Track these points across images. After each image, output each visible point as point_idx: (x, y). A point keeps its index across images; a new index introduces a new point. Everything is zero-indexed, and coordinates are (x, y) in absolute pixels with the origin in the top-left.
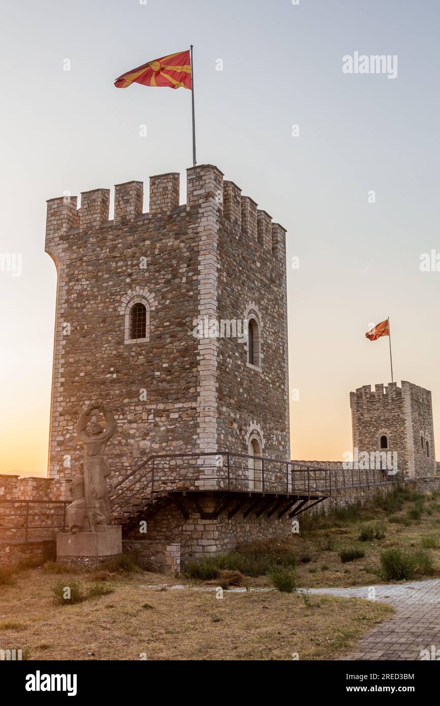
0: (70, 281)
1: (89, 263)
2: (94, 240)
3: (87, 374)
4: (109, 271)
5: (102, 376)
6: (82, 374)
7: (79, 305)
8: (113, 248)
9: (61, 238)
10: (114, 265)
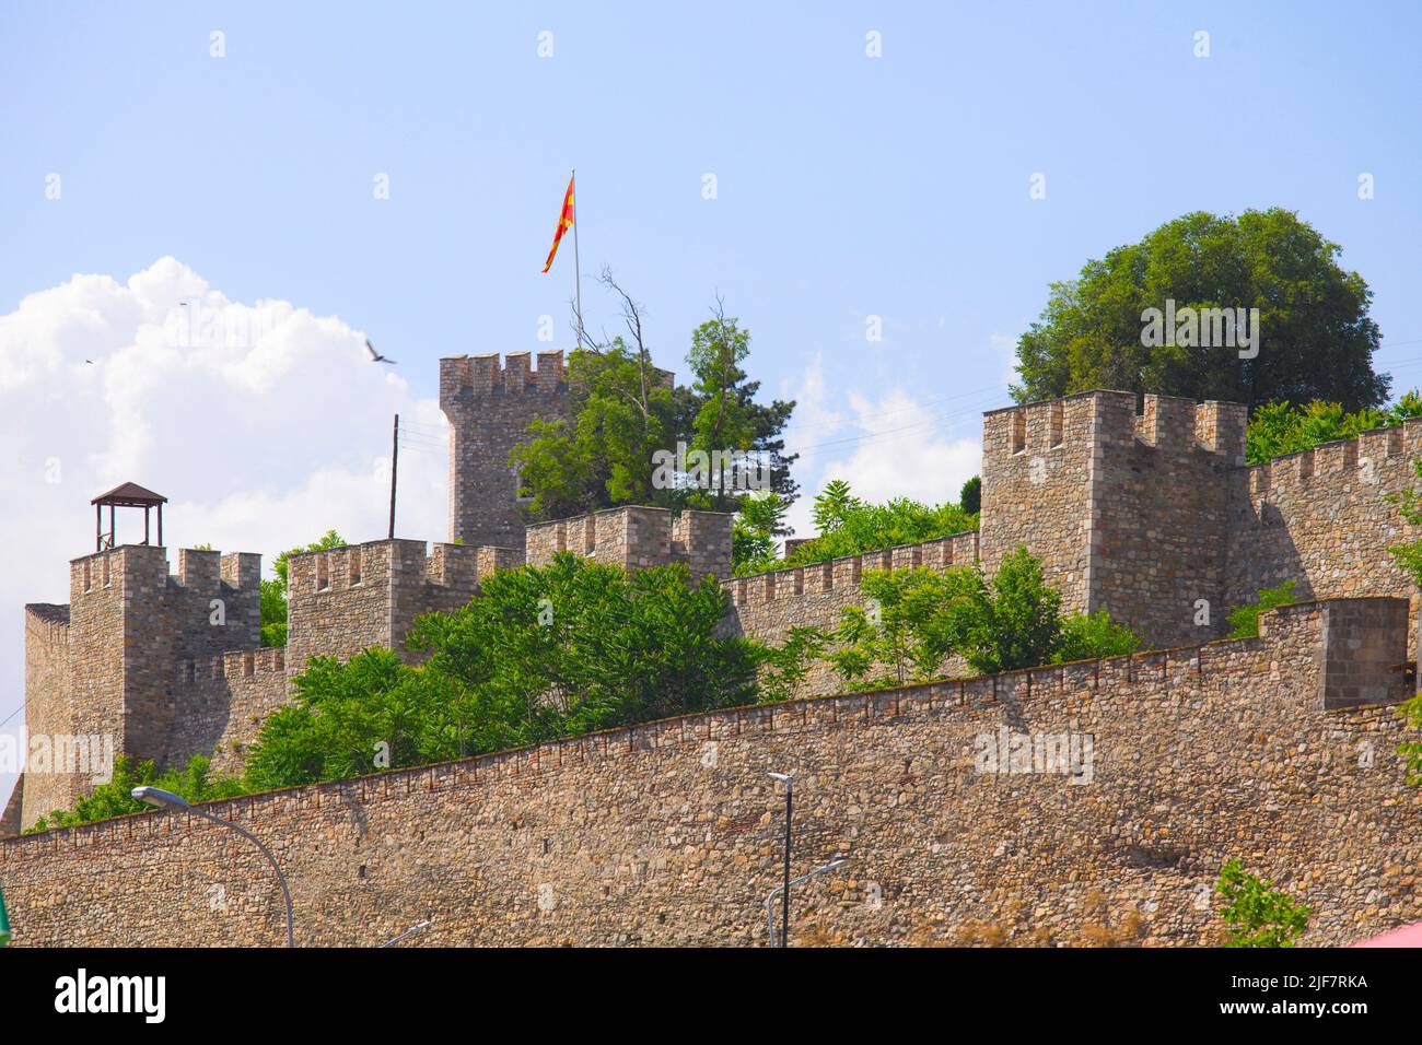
0: (466, 440)
1: (482, 426)
2: (487, 405)
3: (483, 525)
4: (501, 436)
5: (497, 528)
6: (480, 525)
7: (475, 464)
8: (505, 416)
9: (456, 398)
10: (506, 430)
